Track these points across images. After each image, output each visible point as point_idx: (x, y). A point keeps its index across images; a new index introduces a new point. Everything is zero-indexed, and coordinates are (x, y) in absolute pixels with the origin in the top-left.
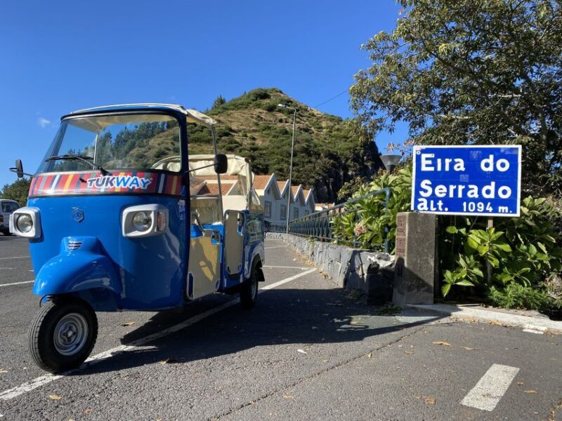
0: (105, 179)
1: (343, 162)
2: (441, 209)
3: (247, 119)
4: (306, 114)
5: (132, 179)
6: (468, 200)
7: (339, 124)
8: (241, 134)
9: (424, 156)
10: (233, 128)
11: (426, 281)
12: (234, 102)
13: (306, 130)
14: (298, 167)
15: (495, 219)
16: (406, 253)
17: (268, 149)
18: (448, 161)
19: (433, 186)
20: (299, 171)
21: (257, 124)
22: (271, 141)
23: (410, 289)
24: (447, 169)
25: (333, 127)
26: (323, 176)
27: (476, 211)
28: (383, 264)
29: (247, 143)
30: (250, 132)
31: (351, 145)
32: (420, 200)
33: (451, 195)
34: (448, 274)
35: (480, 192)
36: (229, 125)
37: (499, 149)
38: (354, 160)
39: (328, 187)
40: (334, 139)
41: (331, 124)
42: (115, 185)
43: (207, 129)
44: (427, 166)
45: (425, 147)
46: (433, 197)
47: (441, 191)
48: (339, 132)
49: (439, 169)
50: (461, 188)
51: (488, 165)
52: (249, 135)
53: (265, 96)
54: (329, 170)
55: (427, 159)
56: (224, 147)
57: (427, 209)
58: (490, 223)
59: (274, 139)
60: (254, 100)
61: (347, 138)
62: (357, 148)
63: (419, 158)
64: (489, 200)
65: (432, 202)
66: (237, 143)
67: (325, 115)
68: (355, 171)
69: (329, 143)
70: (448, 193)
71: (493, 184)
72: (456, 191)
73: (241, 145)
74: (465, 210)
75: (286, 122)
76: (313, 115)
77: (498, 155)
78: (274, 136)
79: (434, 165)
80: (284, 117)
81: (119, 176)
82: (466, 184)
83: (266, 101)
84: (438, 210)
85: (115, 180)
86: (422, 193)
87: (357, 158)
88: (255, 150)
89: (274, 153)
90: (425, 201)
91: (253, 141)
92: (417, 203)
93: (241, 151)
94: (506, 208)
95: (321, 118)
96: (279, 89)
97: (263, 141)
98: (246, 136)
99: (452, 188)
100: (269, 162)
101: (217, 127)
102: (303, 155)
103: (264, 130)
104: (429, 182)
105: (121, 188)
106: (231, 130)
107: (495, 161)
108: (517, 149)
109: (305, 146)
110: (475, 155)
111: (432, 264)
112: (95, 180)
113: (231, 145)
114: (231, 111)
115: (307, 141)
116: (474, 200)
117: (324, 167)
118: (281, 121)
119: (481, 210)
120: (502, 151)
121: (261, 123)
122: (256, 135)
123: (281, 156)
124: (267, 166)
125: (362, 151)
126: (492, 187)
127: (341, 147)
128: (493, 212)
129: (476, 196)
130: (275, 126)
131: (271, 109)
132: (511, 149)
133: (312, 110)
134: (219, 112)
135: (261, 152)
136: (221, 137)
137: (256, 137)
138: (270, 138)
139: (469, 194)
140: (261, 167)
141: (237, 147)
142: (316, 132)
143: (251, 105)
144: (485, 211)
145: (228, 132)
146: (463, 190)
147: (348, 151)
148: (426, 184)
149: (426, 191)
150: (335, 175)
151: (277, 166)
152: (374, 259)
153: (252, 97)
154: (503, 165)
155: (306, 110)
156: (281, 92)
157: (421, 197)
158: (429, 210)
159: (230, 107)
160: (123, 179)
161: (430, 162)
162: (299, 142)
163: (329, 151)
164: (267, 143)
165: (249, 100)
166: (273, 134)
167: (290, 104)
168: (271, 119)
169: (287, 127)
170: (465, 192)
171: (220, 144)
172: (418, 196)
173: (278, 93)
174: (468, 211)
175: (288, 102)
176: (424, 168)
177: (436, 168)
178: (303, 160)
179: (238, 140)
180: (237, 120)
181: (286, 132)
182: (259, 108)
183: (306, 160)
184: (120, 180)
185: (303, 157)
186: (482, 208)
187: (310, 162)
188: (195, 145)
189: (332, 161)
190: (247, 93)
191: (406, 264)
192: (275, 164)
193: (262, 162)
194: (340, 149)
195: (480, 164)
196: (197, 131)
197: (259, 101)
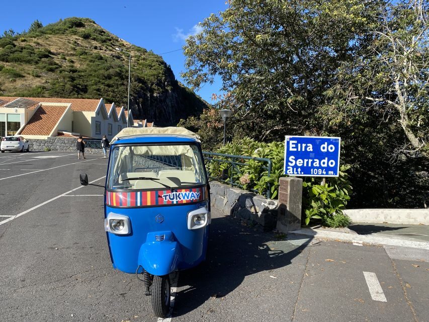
0: (173, 194)
1: (149, 86)
2: (299, 173)
3: (64, 44)
4: (117, 44)
5: (191, 193)
6: (314, 168)
7: (144, 55)
8: (60, 57)
9: (291, 142)
10: (52, 51)
11: (298, 217)
12: (51, 27)
13: (118, 58)
14: (113, 88)
15: (326, 178)
16: (288, 202)
17: (86, 71)
18: (304, 145)
19: (296, 160)
20: (114, 92)
21: (75, 49)
22: (88, 65)
23: (290, 223)
24: (303, 150)
25: (140, 56)
26: (134, 96)
27: (317, 174)
28: (271, 207)
29: (66, 65)
30: (68, 55)
31: (155, 72)
32: (289, 168)
33: (305, 165)
34: (307, 212)
35: (320, 163)
36: (47, 47)
37: (330, 139)
38: (158, 85)
39: (139, 106)
40: (141, 66)
41: (138, 54)
42: (182, 198)
43: (26, 50)
44: (293, 148)
45: (292, 137)
46: (296, 166)
47: (300, 162)
48: (144, 61)
49: (299, 150)
50: (310, 161)
51: (324, 148)
52: (67, 58)
53: (80, 24)
54: (139, 91)
55: (293, 144)
56: (45, 67)
57: (292, 173)
58: (324, 180)
59: (91, 63)
60: (70, 28)
61: (152, 67)
62: (160, 75)
63: (288, 143)
64: (325, 168)
65: (295, 169)
66: (57, 64)
67: (132, 46)
68: (159, 93)
69: (138, 69)
70: (303, 164)
71: (326, 158)
72: (308, 162)
73: (61, 67)
74: (312, 173)
75: (101, 49)
76: (123, 45)
77: (330, 142)
78: (91, 61)
79: (297, 147)
80: (98, 45)
81: (182, 192)
82: (313, 159)
83: (81, 29)
84: (298, 174)
85: (181, 195)
86: (289, 164)
87: (160, 83)
88: (74, 71)
89: (91, 75)
90: (291, 168)
91: (72, 64)
92: (287, 169)
93: (61, 72)
94: (332, 172)
95: (130, 47)
96: (92, 20)
97: (81, 64)
98: (65, 59)
99: (306, 160)
100: (88, 83)
101: (36, 48)
102: (116, 78)
103: (81, 55)
104: (293, 157)
105: (186, 201)
106: (50, 52)
107: (328, 146)
108: (338, 139)
109: (118, 71)
110: (318, 142)
111: (301, 207)
112: (167, 195)
113: (51, 66)
114: (49, 36)
115: (119, 67)
116: (317, 168)
117: (135, 89)
118: (96, 48)
119: (320, 173)
120: (331, 140)
121: (78, 48)
122: (74, 58)
123: (98, 78)
124: (86, 86)
125: (163, 78)
126: (326, 160)
127: (147, 73)
128: (326, 174)
129: (318, 165)
130: (91, 52)
131: (86, 37)
132: (336, 140)
133: (122, 41)
134: (38, 36)
135: (79, 73)
136: (40, 58)
137: (73, 60)
138: (87, 62)
139: (314, 165)
140: (80, 87)
141: (57, 68)
142: (126, 59)
143: (67, 32)
144: (322, 174)
145: (47, 55)
146: (311, 162)
147: (152, 77)
148: (292, 159)
149: (292, 162)
150: (143, 96)
151: (94, 87)
152: (266, 205)
153: (68, 25)
154: (331, 148)
155: (117, 41)
156: (94, 22)
157: (289, 166)
158: (293, 173)
159: (48, 32)
160: (185, 194)
161: (294, 146)
162: (112, 68)
163: (138, 76)
164: (84, 67)
165: (65, 27)
166: (90, 58)
167: (102, 33)
168: (87, 45)
169: (102, 53)
170: (312, 163)
171: (40, 65)
172: (287, 165)
173: (92, 23)
174: (313, 174)
175: (102, 32)
176: (291, 149)
177: (297, 149)
178: (117, 82)
179: (57, 62)
180: (56, 44)
181: (101, 58)
182: (75, 34)
183: (120, 83)
184: (184, 195)
185: (117, 80)
186: (321, 172)
187: (123, 84)
188: (16, 64)
189: (141, 85)
190: (63, 20)
191: (288, 209)
192: (92, 85)
193: (81, 82)
194: (146, 75)
195: (320, 147)
196: (16, 51)
197: (74, 29)
